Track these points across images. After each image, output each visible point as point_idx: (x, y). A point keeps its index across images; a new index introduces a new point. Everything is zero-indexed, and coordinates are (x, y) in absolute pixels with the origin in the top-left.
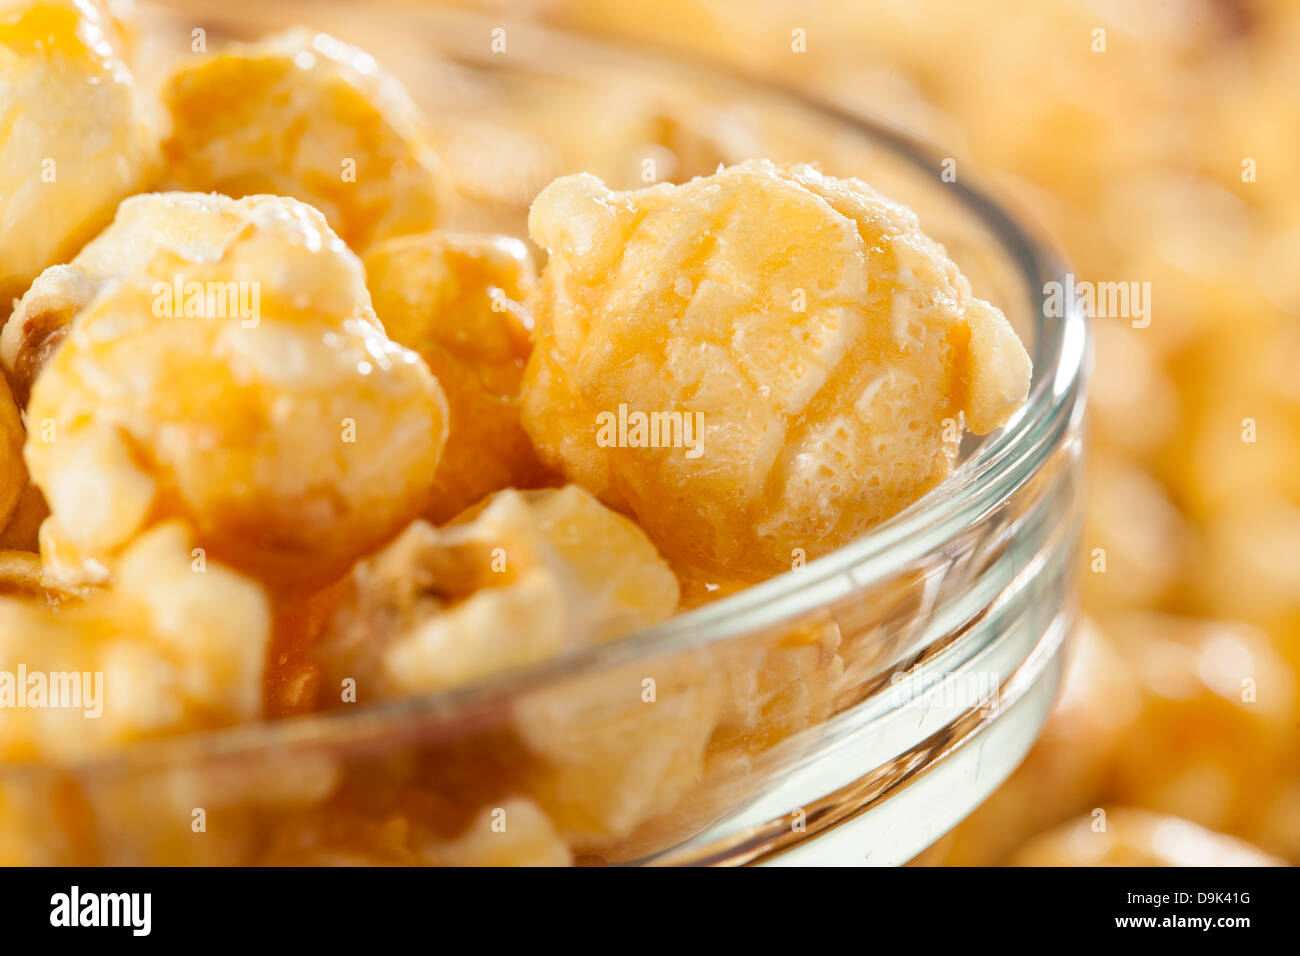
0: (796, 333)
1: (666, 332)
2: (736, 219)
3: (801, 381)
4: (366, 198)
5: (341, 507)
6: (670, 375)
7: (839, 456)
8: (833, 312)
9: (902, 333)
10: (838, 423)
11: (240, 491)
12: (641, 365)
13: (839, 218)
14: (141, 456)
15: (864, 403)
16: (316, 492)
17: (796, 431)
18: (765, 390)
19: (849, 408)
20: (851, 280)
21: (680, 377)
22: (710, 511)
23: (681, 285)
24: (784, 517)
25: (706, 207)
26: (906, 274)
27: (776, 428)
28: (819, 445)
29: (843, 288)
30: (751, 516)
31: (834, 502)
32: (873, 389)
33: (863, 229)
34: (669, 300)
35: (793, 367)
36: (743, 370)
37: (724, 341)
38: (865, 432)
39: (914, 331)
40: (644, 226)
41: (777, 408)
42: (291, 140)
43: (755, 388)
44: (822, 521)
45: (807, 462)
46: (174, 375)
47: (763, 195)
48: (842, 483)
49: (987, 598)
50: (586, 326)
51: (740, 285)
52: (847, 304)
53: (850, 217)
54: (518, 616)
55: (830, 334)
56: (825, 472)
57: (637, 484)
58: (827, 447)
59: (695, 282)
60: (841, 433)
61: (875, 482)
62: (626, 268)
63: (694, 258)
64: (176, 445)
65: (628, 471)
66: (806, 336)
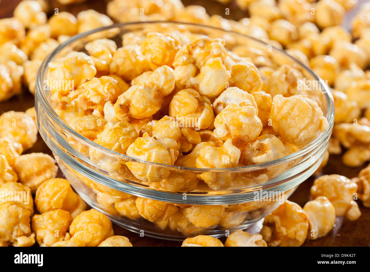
0: (303, 120)
1: (288, 117)
2: (298, 105)
3: (303, 126)
4: (253, 85)
5: (248, 138)
6: (287, 122)
7: (305, 134)
8: (307, 118)
9: (315, 121)
10: (306, 131)
11: (238, 134)
12: (284, 120)
13: (309, 106)
14: (227, 129)
15: (309, 129)
16: (246, 136)
17: (301, 131)
18: (298, 126)
19: (307, 129)
20: (310, 114)
21: (289, 123)
22: (290, 138)
23: (290, 112)
24: (298, 140)
25: (294, 102)
26: (316, 114)
27: (299, 130)
28: (303, 133)
29: (309, 115)
30: (294, 139)
31: (304, 139)
32: (311, 127)
33: (312, 108)
34: (289, 113)
35: (302, 124)
36: (296, 123)
37: (294, 119)
38: (309, 132)
39: (316, 121)
40: (287, 103)
41: (299, 128)
42: (246, 77)
43: (297, 125)
44: (302, 141)
45: (302, 135)
46: (233, 119)
47: (301, 102)
48: (305, 137)
49: (322, 145)
50: (278, 113)
51: (297, 113)
52: (309, 117)
53: (311, 106)
54: (268, 156)
55: (307, 121)
56: (304, 136)
57: (281, 133)
58: (304, 133)
59: (292, 111)
60: (306, 132)
61: (309, 137)
62: (284, 108)
63: (292, 109)
64: (231, 128)
65: (281, 131)
66: (304, 120)
